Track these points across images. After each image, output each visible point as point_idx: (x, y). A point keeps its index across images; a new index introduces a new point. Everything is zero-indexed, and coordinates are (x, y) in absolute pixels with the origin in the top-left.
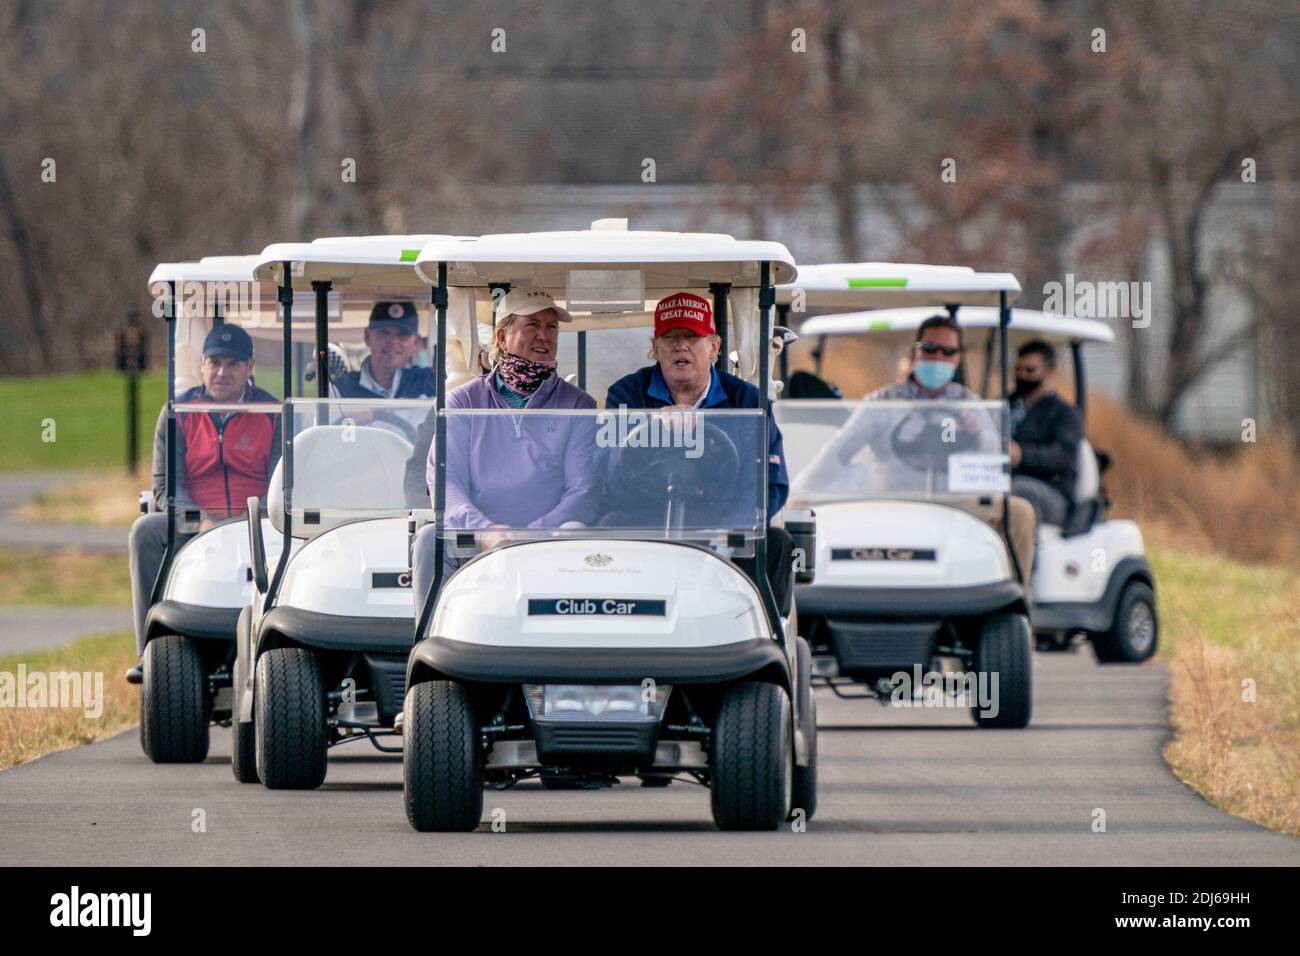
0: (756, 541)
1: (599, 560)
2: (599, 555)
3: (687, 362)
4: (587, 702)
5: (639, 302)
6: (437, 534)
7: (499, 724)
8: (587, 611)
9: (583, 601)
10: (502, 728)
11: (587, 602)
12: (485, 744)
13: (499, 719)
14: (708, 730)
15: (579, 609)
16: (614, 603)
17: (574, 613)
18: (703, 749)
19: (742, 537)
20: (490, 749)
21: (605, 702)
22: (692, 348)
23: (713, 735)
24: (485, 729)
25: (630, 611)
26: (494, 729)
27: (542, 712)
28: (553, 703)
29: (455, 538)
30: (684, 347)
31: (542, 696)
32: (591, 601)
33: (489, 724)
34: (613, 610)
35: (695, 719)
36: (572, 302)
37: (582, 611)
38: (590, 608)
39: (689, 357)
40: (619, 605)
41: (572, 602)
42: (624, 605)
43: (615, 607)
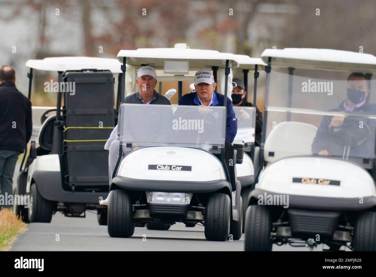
0: (222, 148)
1: (172, 153)
2: (171, 151)
3: (206, 93)
4: (166, 198)
5: (187, 71)
6: (120, 143)
7: (138, 204)
8: (167, 169)
9: (166, 166)
10: (139, 205)
11: (167, 166)
12: (133, 210)
13: (138, 202)
14: (204, 208)
15: (164, 168)
16: (175, 167)
17: (163, 170)
18: (202, 214)
19: (217, 147)
20: (135, 212)
21: (171, 198)
22: (207, 88)
23: (206, 210)
24: (133, 205)
25: (180, 169)
26: (136, 205)
27: (151, 200)
28: (155, 198)
29: (126, 145)
30: (204, 88)
31: (151, 196)
32: (168, 166)
33: (135, 203)
34: (175, 169)
35: (200, 205)
36: (166, 71)
37: (165, 169)
38: (168, 168)
39: (206, 91)
40: (177, 167)
41: (162, 166)
42: (179, 167)
43: (176, 168)
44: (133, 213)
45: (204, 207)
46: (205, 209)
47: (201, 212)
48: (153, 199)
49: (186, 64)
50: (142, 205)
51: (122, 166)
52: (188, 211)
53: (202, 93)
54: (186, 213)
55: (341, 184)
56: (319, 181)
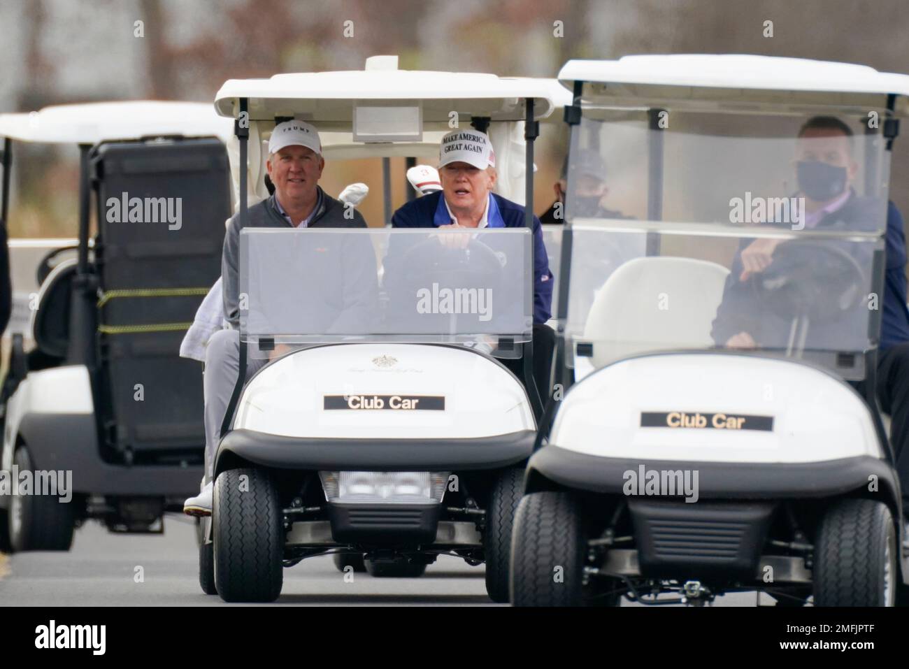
44: (283, 532)
45: (481, 508)
46: (485, 515)
47: (473, 524)
48: (342, 491)
49: (414, 113)
50: (310, 509)
51: (248, 403)
52: (440, 522)
53: (457, 192)
54: (435, 527)
55: (777, 425)
56: (714, 421)
